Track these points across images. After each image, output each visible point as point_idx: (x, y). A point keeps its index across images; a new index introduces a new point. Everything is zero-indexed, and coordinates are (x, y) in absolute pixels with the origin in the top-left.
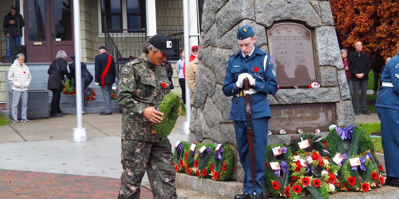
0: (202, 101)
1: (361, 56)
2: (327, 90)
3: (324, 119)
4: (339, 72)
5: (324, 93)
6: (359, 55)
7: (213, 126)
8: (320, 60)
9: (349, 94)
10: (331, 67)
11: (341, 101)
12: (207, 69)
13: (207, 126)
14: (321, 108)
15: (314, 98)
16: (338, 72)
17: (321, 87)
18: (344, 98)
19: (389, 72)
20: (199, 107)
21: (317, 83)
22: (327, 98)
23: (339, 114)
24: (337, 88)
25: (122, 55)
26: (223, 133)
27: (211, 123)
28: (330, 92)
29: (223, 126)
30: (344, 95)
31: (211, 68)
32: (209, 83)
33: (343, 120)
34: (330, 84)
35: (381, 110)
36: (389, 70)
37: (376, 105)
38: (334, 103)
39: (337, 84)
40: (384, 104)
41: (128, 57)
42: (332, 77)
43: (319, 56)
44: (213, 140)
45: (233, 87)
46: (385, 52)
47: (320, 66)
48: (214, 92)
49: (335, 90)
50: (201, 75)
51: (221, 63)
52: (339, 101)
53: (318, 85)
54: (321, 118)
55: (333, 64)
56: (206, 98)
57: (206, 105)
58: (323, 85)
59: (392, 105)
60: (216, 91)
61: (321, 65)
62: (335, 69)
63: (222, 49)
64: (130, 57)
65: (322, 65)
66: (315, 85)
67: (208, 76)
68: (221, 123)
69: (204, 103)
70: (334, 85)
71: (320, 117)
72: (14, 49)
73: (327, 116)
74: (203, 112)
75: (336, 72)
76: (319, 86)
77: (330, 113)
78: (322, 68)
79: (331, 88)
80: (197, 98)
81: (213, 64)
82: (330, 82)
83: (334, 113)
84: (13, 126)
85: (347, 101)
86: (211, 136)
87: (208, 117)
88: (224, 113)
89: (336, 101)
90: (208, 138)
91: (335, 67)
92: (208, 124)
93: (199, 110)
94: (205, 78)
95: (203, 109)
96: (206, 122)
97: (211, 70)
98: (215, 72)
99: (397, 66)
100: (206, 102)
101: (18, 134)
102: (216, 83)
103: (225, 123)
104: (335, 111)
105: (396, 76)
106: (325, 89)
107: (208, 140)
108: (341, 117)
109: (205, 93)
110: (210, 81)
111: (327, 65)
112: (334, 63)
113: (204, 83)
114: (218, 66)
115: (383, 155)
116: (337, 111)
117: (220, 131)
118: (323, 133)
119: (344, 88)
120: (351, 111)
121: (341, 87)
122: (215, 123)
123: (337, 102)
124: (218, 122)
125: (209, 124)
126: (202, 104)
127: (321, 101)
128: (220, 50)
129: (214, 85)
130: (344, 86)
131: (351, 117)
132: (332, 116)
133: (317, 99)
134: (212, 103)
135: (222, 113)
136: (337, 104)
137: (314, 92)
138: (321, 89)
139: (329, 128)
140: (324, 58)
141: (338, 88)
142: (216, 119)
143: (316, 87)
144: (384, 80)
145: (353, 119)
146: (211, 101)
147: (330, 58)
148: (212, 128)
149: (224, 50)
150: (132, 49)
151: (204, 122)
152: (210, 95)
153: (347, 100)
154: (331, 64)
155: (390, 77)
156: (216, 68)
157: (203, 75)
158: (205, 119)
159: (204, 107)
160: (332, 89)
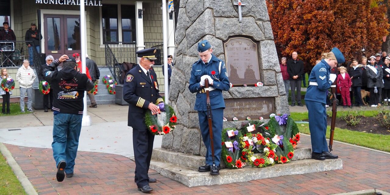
0: (176, 96)
1: (297, 63)
2: (268, 88)
3: (266, 109)
4: (277, 75)
5: (266, 90)
6: (295, 62)
7: (183, 114)
8: (263, 66)
9: (285, 91)
10: (272, 71)
11: (279, 96)
12: (180, 72)
13: (179, 114)
14: (264, 101)
15: (258, 94)
16: (277, 74)
17: (264, 85)
18: (281, 94)
19: (315, 75)
20: (173, 100)
21: (261, 83)
22: (269, 94)
23: (277, 106)
24: (276, 86)
25: (117, 61)
26: (191, 120)
27: (182, 112)
28: (271, 89)
29: (191, 114)
30: (281, 91)
31: (182, 71)
32: (181, 82)
33: (281, 110)
34: (271, 84)
35: (308, 103)
36: (314, 73)
37: (305, 99)
38: (274, 97)
39: (276, 84)
40: (311, 98)
41: (122, 62)
42: (273, 78)
43: (263, 63)
44: (183, 125)
45: (197, 86)
46: (313, 60)
47: (263, 70)
48: (185, 89)
49: (275, 87)
50: (175, 76)
51: (189, 67)
52: (277, 96)
53: (262, 84)
54: (264, 108)
55: (273, 68)
56: (178, 94)
57: (178, 99)
58: (266, 84)
59: (316, 99)
60: (186, 88)
61: (264, 69)
62: (274, 72)
63: (190, 57)
64: (124, 62)
65: (265, 69)
66: (260, 84)
67: (180, 77)
68: (189, 112)
69: (177, 97)
70: (273, 84)
71: (263, 108)
72: (36, 56)
73: (268, 107)
74: (176, 104)
75: (275, 74)
76: (263, 84)
77: (271, 105)
78: (265, 71)
79: (271, 86)
80: (172, 94)
81: (184, 68)
82: (270, 82)
83: (273, 105)
84: (35, 114)
85: (284, 96)
86: (182, 122)
87: (180, 108)
88: (192, 105)
89: (275, 96)
90: (180, 123)
91: (275, 70)
92: (179, 113)
93: (173, 103)
94: (178, 78)
95: (176, 101)
96: (178, 111)
97: (182, 72)
98: (185, 74)
99: (320, 70)
100: (179, 97)
101: (38, 120)
102: (186, 83)
103: (192, 112)
104: (274, 103)
105: (320, 77)
106: (267, 87)
107: (180, 125)
108: (278, 108)
109: (178, 90)
110: (182, 81)
111: (268, 69)
112: (274, 67)
113: (177, 82)
114: (188, 70)
115: (310, 136)
116: (276, 103)
117: (189, 118)
118: (266, 120)
119: (281, 87)
120: (286, 103)
121: (279, 85)
122: (185, 113)
123: (276, 97)
124: (187, 111)
125: (181, 113)
126: (175, 98)
127: (264, 96)
128: (189, 57)
129: (184, 83)
130: (281, 85)
131: (286, 108)
132: (272, 107)
133: (261, 95)
134: (183, 97)
135: (190, 105)
136: (276, 98)
137: (259, 89)
138: (264, 87)
139: (270, 116)
140: (266, 64)
141: (277, 86)
142: (186, 110)
143: (260, 85)
144: (311, 80)
145: (288, 109)
146: (182, 96)
147: (271, 64)
148: (183, 116)
149: (192, 58)
150: (125, 57)
151: (177, 111)
152: (181, 91)
153: (283, 95)
154: (271, 68)
155: (315, 78)
156: (186, 71)
157: (176, 76)
158: (178, 109)
159: (177, 100)
160: (272, 87)
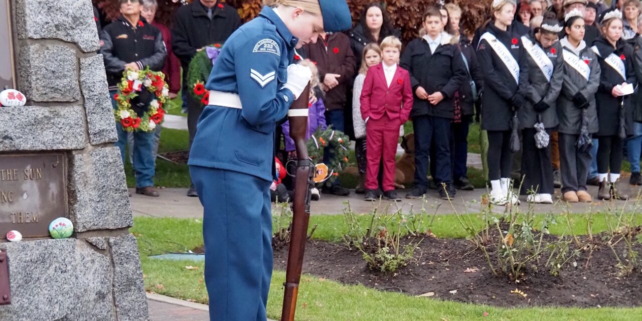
1: (216, 17)
2: (47, 114)
3: (36, 200)
4: (86, 61)
5: (37, 122)
6: (210, 14)
8: (28, 23)
9: (114, 127)
10: (61, 45)
11: (90, 147)
14: (28, 168)
15: (6, 137)
16: (82, 60)
17: (29, 102)
18: (97, 140)
19: (233, 64)
21: (16, 93)
22: (46, 139)
24: (78, 108)
28: (57, 120)
30: (98, 127)
33: (93, 204)
34: (58, 97)
36: (232, 57)
37: (191, 161)
38: (68, 153)
39: (79, 97)
40: (213, 158)
42: (65, 76)
43: (27, 11)
47: (29, 42)
49: (73, 113)
52: (81, 146)
53: (20, 98)
54: (25, 196)
55: (68, 34)
58: (36, 97)
59: (236, 160)
61: (31, 38)
62: (73, 51)
65: (35, 37)
66: (11, 96)
70: (67, 99)
71: (22, 195)
73: (44, 191)
75: (75, 61)
76: (25, 99)
77: (54, 185)
78: (33, 47)
79: (58, 108)
82: (56, 90)
83: (65, 182)
85: (108, 149)
89: (74, 147)
91: (75, 44)
99: (257, 46)
104: (70, 177)
105: (252, 75)
106: (41, 112)
108: (85, 194)
111: (50, 39)
112: (70, 32)
116: (76, 177)
118: (32, 243)
119: (99, 110)
120: (117, 177)
121: (90, 105)
123: (76, 150)
127: (28, 147)
130: (98, 104)
131: (117, 196)
132: (61, 192)
133: (17, 141)
136: (77, 157)
137: (7, 117)
138: (30, 108)
139: (51, 229)
140: (41, 18)
141: (81, 108)
143: (15, 102)
145: (124, 201)
147: (60, 18)
153: (105, 144)
154: (61, 35)
155: (234, 78)
160: (63, 110)
